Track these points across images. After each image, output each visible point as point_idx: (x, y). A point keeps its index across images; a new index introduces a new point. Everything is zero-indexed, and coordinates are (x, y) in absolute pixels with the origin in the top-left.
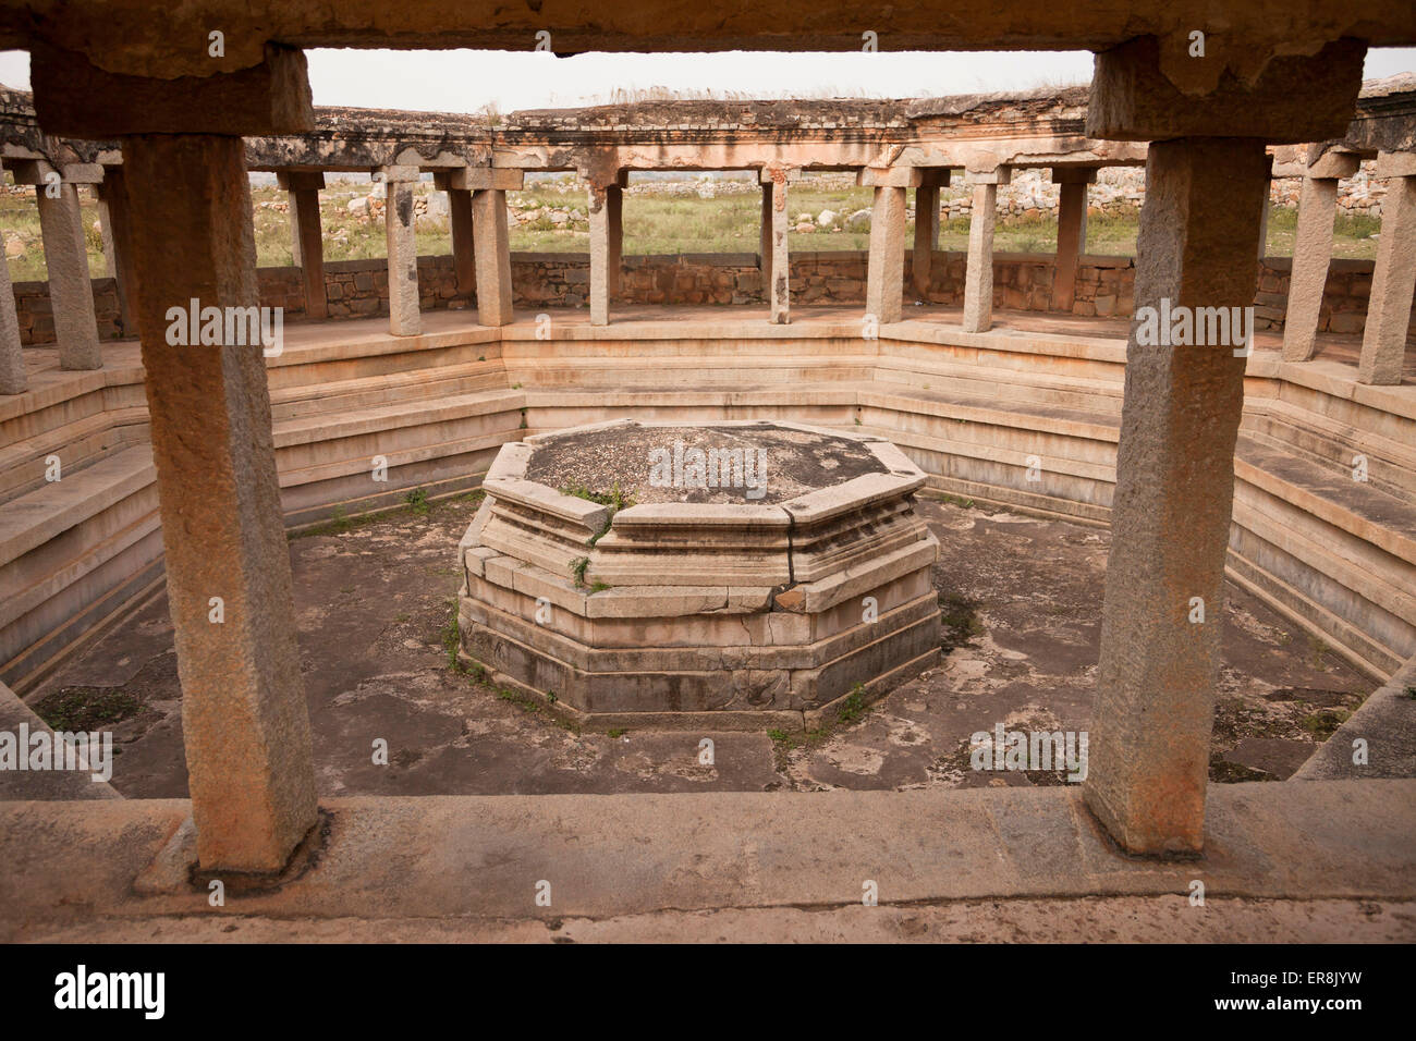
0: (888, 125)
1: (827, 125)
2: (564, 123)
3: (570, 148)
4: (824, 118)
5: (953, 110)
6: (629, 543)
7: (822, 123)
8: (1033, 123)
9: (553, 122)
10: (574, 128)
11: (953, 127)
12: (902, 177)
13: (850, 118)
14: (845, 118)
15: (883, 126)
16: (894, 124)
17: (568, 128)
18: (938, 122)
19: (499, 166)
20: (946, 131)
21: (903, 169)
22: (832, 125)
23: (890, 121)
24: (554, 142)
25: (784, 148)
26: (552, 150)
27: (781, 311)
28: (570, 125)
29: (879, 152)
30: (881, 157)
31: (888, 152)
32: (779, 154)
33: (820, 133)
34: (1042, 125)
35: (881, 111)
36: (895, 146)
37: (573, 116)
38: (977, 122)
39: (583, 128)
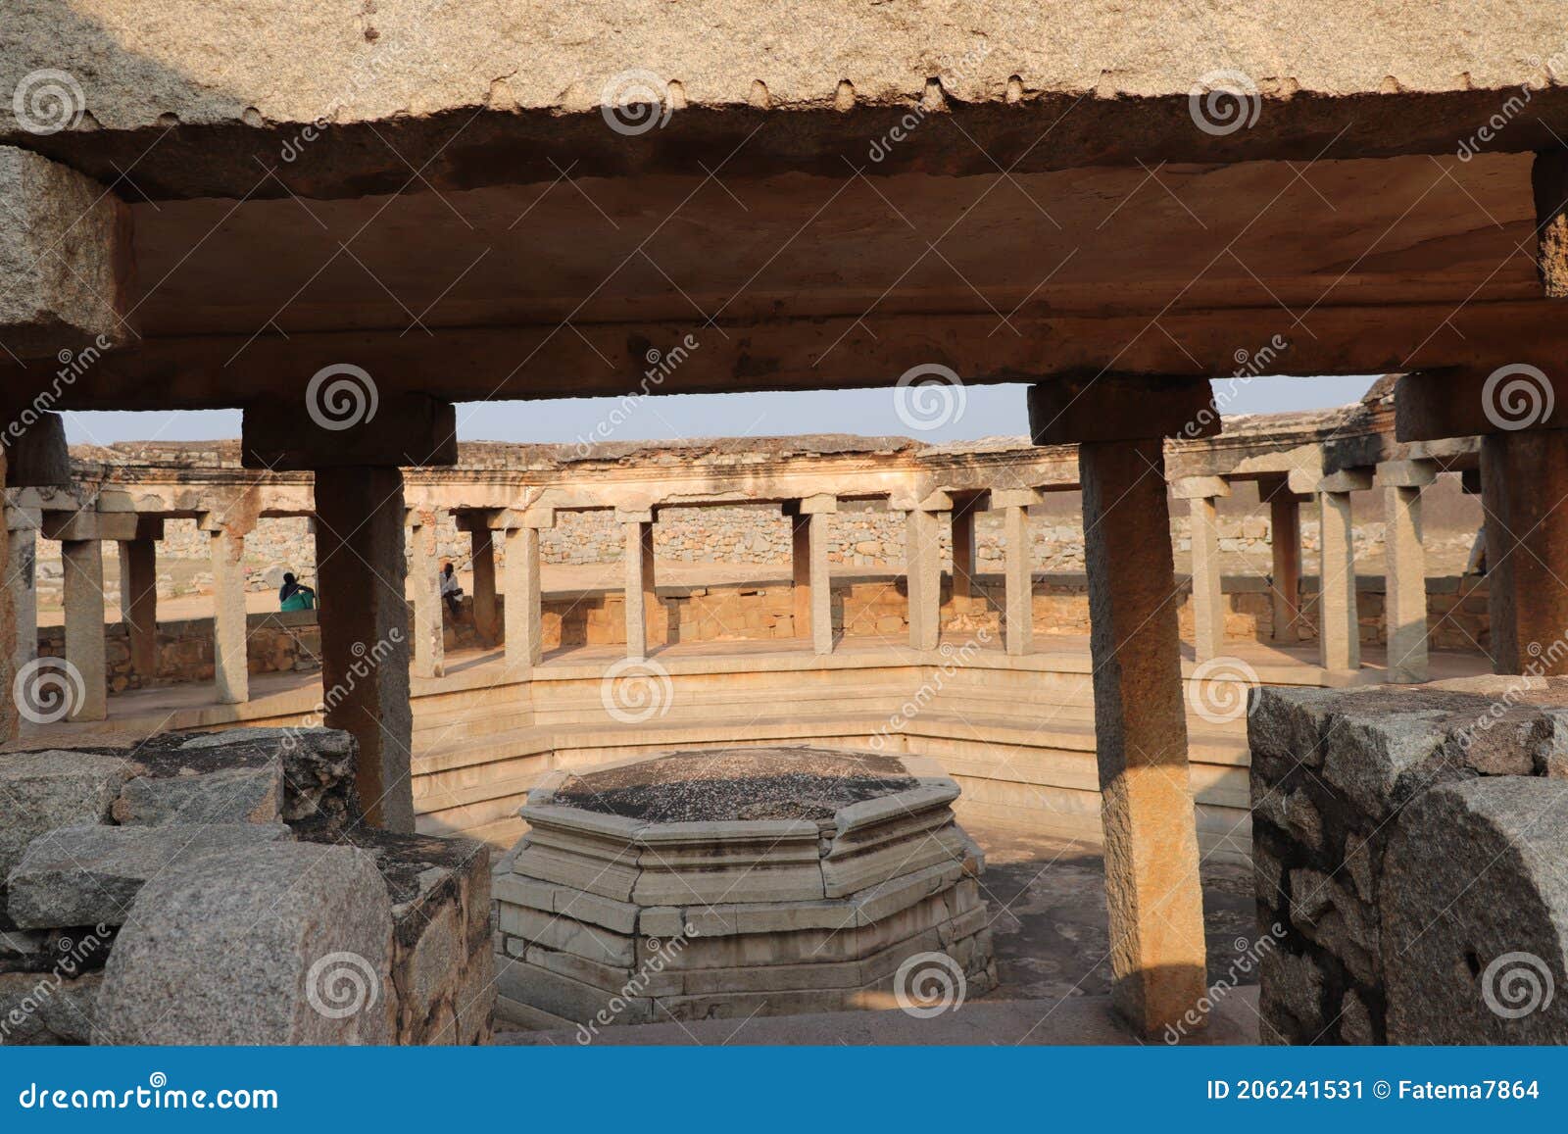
0: (530, 468)
1: (477, 467)
2: (201, 458)
3: (202, 487)
4: (473, 460)
5: (609, 455)
6: (854, 846)
7: (472, 464)
8: (689, 466)
9: (189, 457)
10: (215, 465)
11: (603, 470)
12: (543, 518)
13: (497, 461)
14: (493, 460)
15: (524, 469)
16: (537, 467)
17: (207, 464)
18: (588, 466)
19: (107, 510)
20: (596, 473)
21: (543, 511)
22: (480, 467)
23: (532, 464)
24: (184, 480)
25: (434, 489)
26: (180, 490)
27: (436, 663)
28: (210, 461)
29: (518, 494)
30: (521, 498)
31: (528, 493)
32: (430, 496)
33: (470, 474)
34: (696, 469)
35: (523, 455)
36: (534, 488)
37: (212, 450)
38: (633, 466)
39: (224, 464)
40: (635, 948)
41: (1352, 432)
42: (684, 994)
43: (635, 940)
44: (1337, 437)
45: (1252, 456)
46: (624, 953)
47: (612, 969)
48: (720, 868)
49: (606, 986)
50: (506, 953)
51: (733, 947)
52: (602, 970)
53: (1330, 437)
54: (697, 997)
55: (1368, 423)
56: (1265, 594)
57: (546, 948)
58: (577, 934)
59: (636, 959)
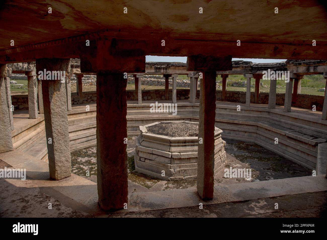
40: (171, 160)
41: (280, 67)
42: (180, 168)
43: (171, 159)
44: (277, 68)
45: (259, 71)
46: (169, 161)
47: (166, 164)
48: (185, 146)
49: (165, 167)
50: (140, 160)
51: (189, 160)
52: (164, 164)
53: (275, 68)
54: (182, 169)
55: (285, 66)
56: (253, 95)
57: (150, 160)
58: (158, 157)
59: (171, 162)
